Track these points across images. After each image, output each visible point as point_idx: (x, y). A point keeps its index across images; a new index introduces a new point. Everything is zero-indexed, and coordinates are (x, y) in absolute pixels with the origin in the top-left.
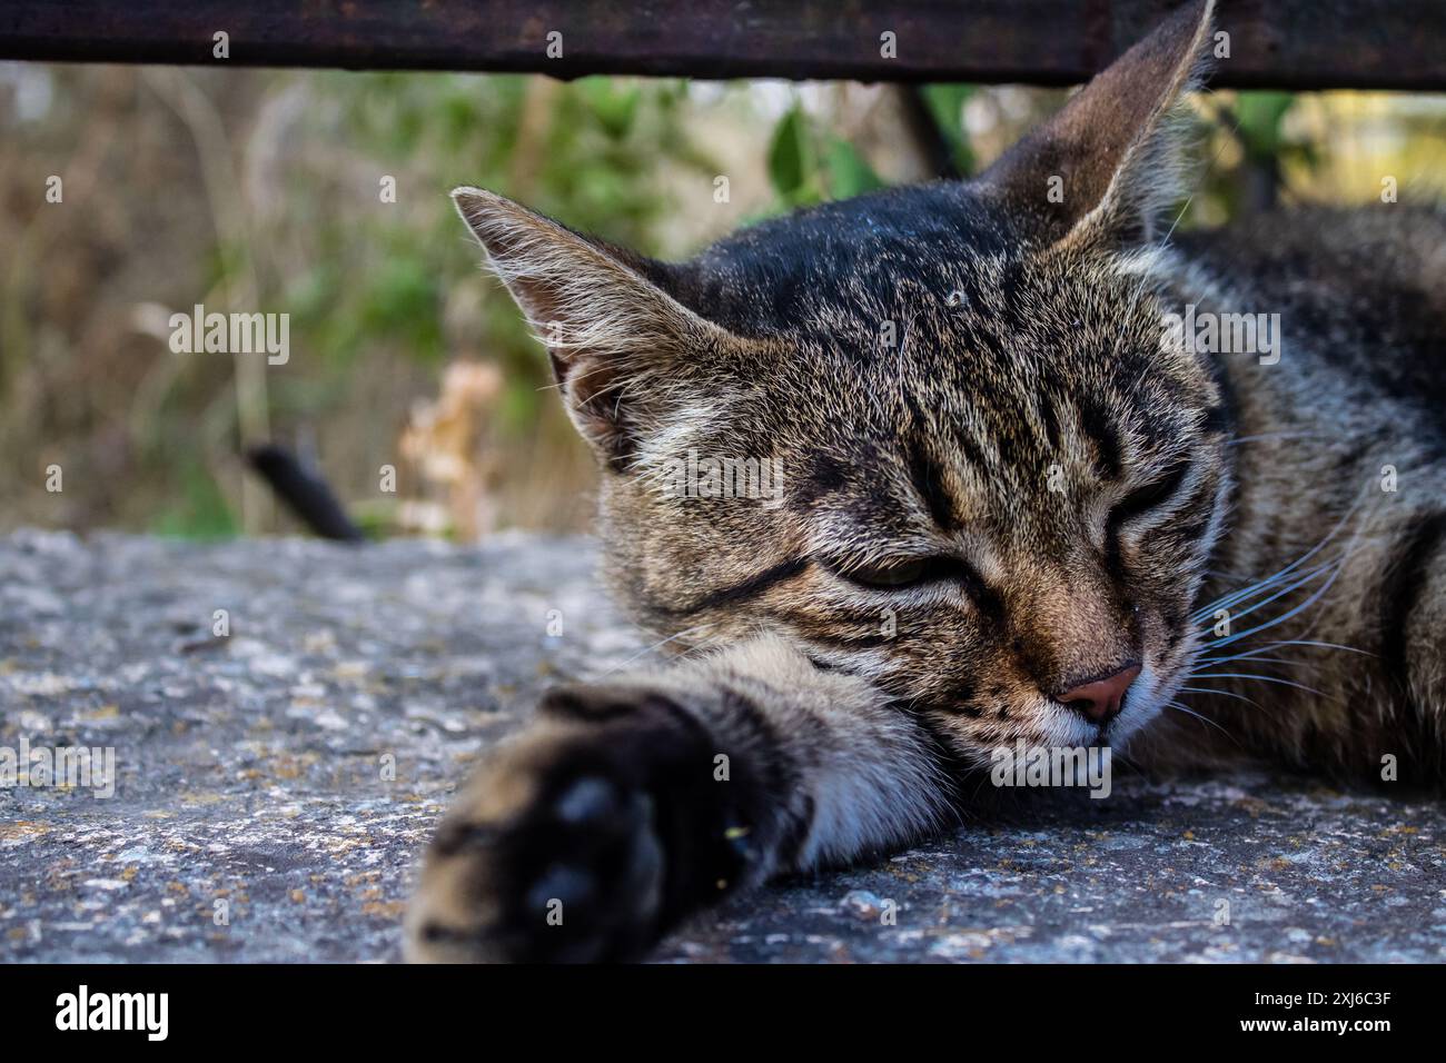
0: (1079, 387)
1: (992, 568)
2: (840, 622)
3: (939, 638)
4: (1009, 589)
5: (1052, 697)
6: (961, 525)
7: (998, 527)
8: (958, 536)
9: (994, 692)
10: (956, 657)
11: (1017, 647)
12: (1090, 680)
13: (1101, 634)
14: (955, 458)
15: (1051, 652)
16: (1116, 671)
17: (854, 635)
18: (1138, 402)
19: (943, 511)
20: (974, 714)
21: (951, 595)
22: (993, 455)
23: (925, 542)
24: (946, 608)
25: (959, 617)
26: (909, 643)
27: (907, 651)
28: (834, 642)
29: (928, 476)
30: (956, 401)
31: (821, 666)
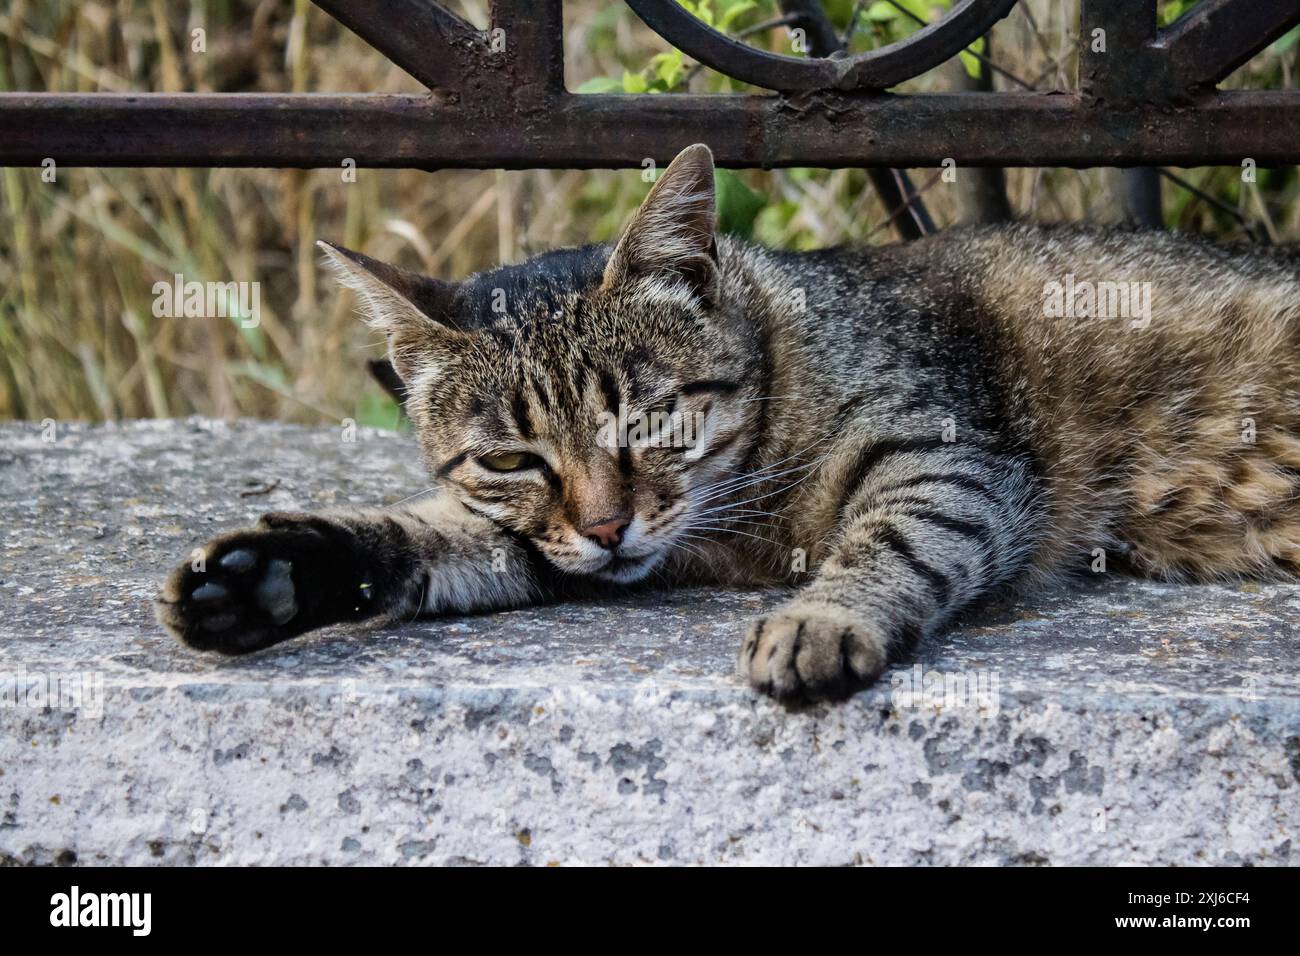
0: (600, 365)
1: (555, 462)
2: (481, 488)
3: (528, 500)
4: (563, 475)
5: (580, 532)
6: (535, 436)
7: (554, 438)
8: (535, 443)
9: (556, 529)
10: (536, 510)
11: (566, 506)
12: (593, 525)
13: (601, 501)
14: (533, 400)
15: (577, 509)
16: (608, 521)
17: (487, 495)
18: (631, 374)
19: (526, 428)
20: (548, 539)
21: (535, 477)
22: (553, 401)
23: (518, 444)
24: (533, 484)
25: (539, 489)
26: (513, 502)
27: (513, 506)
28: (479, 498)
29: (520, 409)
30: (540, 370)
31: (473, 511)
